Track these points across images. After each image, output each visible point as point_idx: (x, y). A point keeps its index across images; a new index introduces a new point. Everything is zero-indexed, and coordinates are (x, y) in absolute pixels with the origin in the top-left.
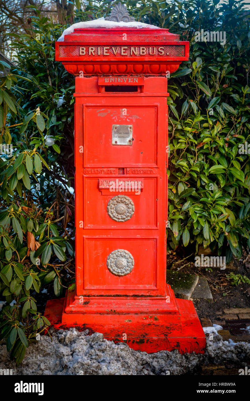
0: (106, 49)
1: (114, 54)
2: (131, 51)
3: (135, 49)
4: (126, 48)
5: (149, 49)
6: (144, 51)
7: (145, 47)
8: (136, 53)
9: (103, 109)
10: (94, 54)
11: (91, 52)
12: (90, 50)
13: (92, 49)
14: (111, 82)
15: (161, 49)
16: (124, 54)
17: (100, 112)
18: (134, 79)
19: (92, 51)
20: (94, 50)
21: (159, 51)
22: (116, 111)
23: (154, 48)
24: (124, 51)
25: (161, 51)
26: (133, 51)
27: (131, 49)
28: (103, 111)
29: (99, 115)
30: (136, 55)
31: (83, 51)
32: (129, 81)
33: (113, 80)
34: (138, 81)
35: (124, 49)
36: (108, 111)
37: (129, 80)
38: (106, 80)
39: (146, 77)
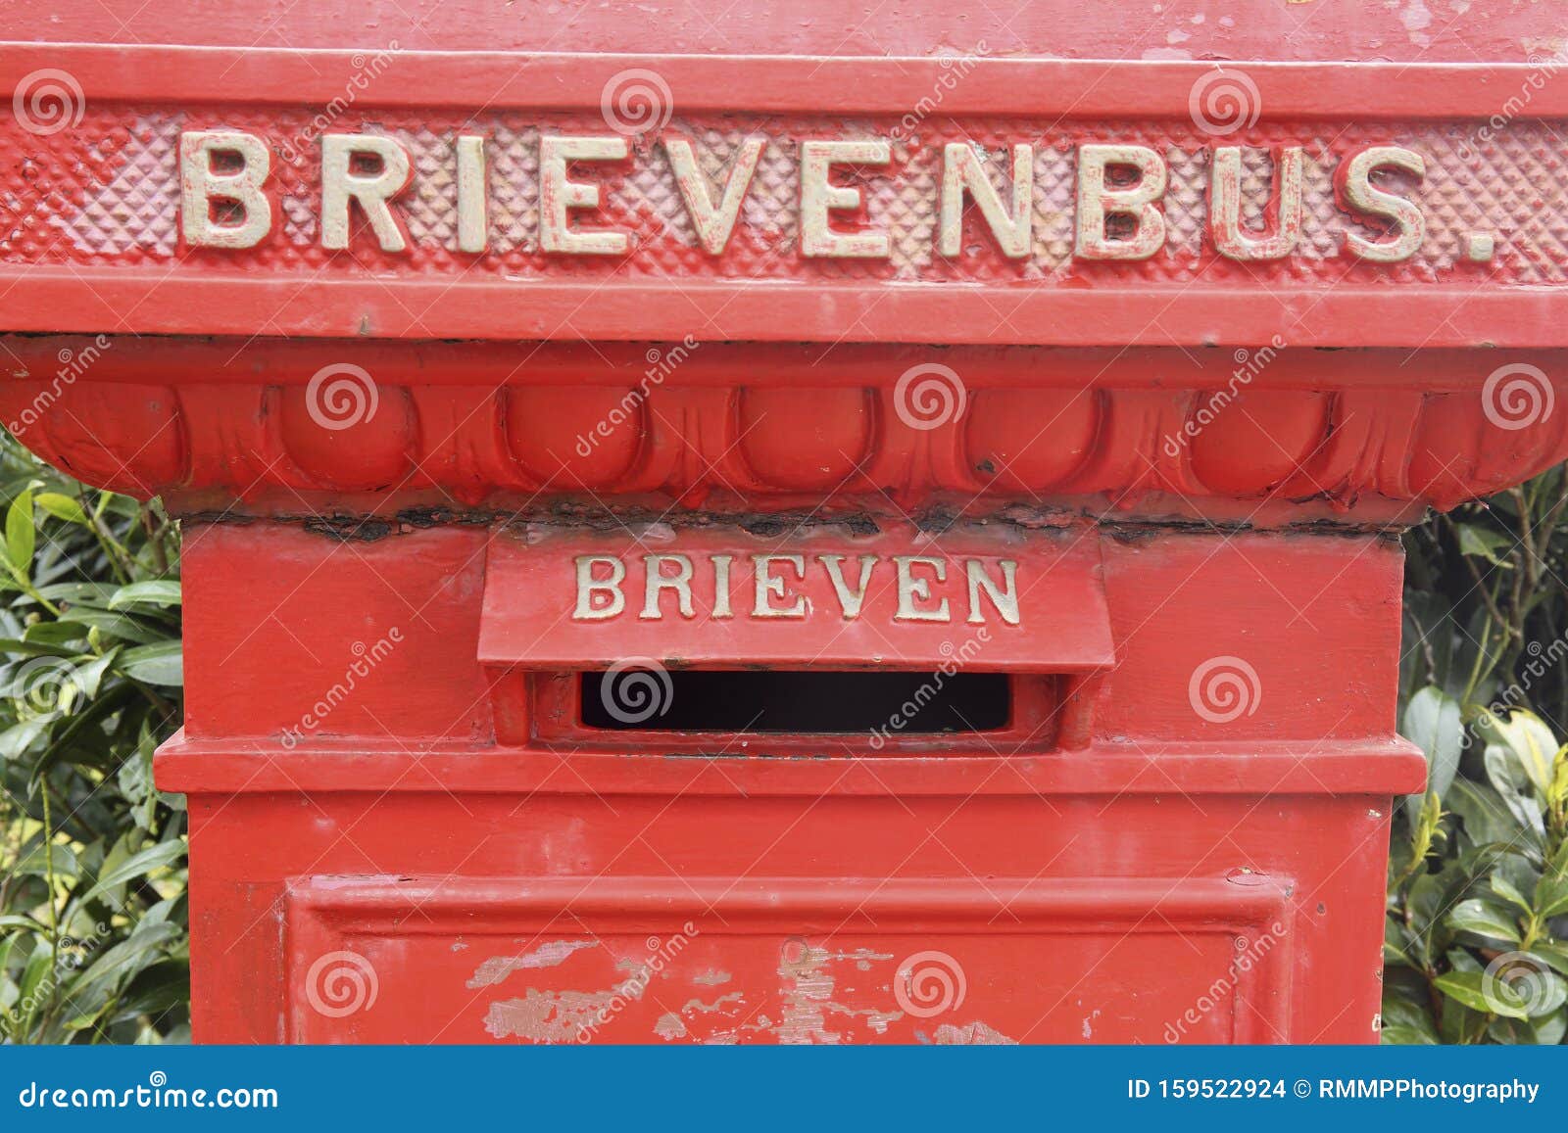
0: (578, 169)
1: (698, 244)
2: (937, 206)
3: (1007, 165)
4: (873, 148)
5: (1206, 168)
6: (1130, 198)
7: (1151, 141)
8: (1012, 232)
9: (553, 953)
10: (392, 238)
11: (354, 204)
12: (339, 183)
13: (366, 163)
14: (651, 610)
15: (1387, 173)
16: (845, 244)
17: (514, 986)
18: (976, 575)
19: (373, 190)
20: (391, 180)
21: (1347, 208)
22: (724, 977)
23: (1274, 159)
24: (849, 197)
25: (1387, 201)
26: (968, 198)
27: (937, 180)
28: (552, 979)
29: (500, 1021)
30: (1017, 265)
31: (227, 184)
32: (907, 611)
33: (681, 584)
34: (1024, 608)
35: (841, 173)
36: (622, 978)
37: (908, 586)
38: (586, 584)
39: (1123, 540)
